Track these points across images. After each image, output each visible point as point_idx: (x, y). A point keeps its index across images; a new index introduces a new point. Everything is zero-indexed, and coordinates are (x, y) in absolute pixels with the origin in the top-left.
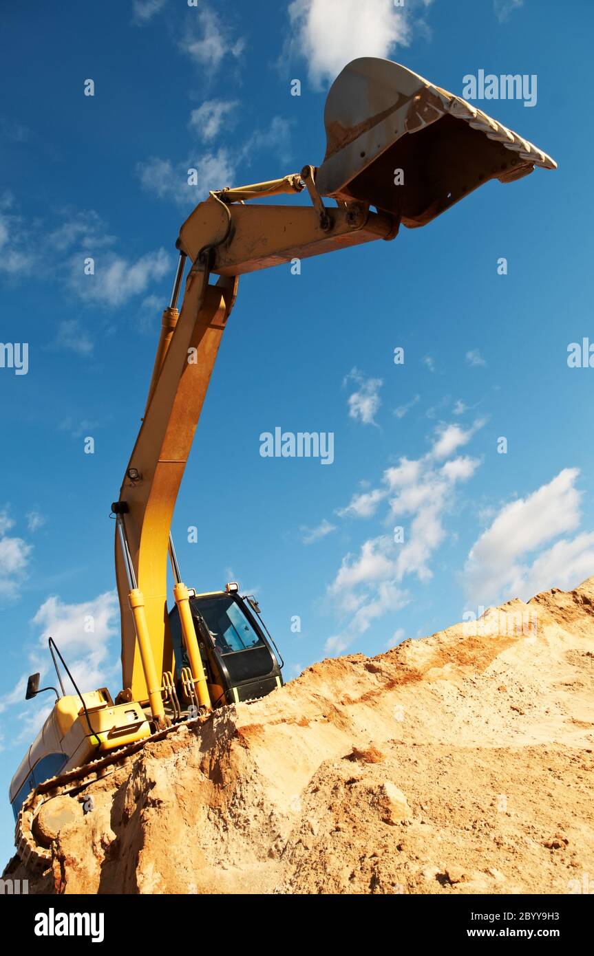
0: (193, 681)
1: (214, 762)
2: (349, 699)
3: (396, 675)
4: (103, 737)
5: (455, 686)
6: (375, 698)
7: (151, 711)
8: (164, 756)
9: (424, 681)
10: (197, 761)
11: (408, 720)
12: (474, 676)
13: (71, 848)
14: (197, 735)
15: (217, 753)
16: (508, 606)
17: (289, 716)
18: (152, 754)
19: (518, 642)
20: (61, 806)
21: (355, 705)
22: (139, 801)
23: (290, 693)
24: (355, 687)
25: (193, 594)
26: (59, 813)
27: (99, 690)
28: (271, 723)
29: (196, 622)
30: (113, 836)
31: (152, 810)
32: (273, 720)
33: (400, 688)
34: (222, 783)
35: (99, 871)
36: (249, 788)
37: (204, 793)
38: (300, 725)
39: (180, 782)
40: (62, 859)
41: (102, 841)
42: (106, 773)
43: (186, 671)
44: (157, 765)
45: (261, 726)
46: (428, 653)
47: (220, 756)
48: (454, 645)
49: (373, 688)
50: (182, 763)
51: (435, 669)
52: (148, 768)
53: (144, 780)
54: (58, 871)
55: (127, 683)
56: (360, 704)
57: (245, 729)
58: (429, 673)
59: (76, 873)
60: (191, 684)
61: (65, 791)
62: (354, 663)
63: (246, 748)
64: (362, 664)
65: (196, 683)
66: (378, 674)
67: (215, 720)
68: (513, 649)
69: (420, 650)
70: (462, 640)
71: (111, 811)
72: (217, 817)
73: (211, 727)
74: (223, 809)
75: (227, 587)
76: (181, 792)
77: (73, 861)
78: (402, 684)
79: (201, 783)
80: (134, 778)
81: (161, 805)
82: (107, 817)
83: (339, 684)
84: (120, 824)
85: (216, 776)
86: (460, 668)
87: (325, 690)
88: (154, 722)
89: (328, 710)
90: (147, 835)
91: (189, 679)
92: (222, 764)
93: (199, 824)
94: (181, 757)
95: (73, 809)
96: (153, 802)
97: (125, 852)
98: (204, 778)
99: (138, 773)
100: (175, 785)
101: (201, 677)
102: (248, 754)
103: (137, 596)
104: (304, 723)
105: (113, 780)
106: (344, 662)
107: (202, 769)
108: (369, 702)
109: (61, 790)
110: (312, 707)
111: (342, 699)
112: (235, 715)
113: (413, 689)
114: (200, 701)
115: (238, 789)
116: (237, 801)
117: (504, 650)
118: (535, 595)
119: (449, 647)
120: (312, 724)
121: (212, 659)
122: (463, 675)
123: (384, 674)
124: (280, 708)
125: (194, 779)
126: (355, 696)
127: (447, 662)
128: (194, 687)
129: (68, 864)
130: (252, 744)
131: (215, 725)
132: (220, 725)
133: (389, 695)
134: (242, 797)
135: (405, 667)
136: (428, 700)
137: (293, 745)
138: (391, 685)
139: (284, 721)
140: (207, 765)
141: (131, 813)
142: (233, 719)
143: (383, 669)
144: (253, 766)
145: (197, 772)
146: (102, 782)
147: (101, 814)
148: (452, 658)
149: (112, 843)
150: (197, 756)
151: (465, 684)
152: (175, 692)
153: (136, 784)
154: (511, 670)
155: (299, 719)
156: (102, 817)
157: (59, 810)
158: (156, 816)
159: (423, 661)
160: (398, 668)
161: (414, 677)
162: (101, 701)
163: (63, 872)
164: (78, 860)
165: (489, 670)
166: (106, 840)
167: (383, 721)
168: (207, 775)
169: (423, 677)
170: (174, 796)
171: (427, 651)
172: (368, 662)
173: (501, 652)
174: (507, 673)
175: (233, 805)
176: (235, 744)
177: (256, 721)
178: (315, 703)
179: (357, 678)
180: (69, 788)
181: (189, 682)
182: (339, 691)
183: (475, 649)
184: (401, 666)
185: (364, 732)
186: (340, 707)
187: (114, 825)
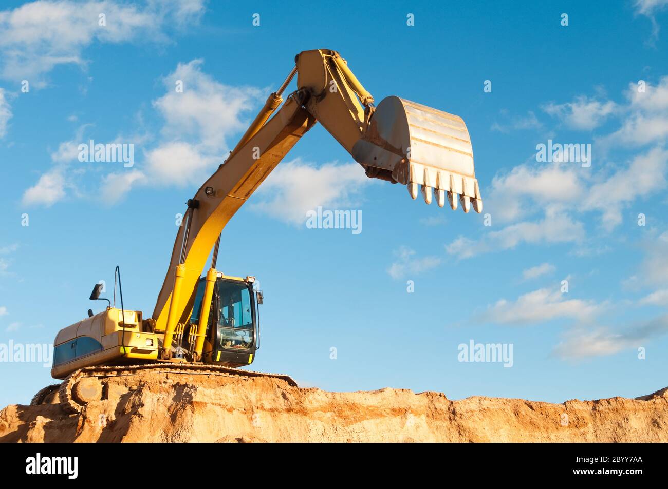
0: (196, 335)
1: (176, 410)
2: (262, 407)
3: (294, 406)
4: (128, 350)
5: (324, 427)
6: (276, 413)
7: (163, 338)
8: (154, 392)
9: (307, 417)
10: (168, 405)
11: (285, 434)
12: (340, 426)
13: (90, 414)
14: (175, 390)
15: (179, 407)
16: (401, 392)
17: (224, 403)
18: (149, 388)
19: (385, 418)
20: (92, 384)
21: (264, 412)
22: (133, 409)
23: (233, 389)
24: (270, 401)
25: (221, 277)
26: (89, 388)
27: (137, 312)
28: (213, 404)
29: (214, 298)
30: (114, 418)
31: (137, 418)
32: (214, 402)
33: (293, 414)
34: (174, 423)
35: (101, 431)
36: (185, 432)
37: (164, 423)
38: (227, 410)
39: (156, 411)
40: (85, 418)
41: (108, 418)
42: (123, 374)
43: (194, 327)
44: (149, 395)
45: (206, 403)
46: (322, 402)
47: (179, 409)
48: (341, 403)
49: (279, 407)
50: (161, 401)
51: (321, 412)
52: (144, 395)
53: (140, 400)
54: (80, 423)
55: (156, 316)
56: (267, 412)
57: (197, 402)
58: (315, 413)
59: (90, 427)
60: (194, 336)
61: (96, 375)
62: (279, 387)
63: (193, 412)
64: (282, 390)
65: (197, 337)
66: (286, 401)
67: (186, 388)
68: (378, 421)
69: (319, 398)
70: (348, 403)
71: (118, 405)
72: (165, 437)
73: (183, 390)
74: (169, 435)
75: (247, 277)
76: (154, 417)
77: (90, 421)
78: (295, 413)
79: (165, 417)
80: (136, 395)
81: (142, 418)
82: (114, 407)
83: (264, 395)
84: (120, 413)
85: (174, 418)
86: (336, 418)
87: (253, 397)
88: (161, 351)
89: (248, 408)
90: (130, 430)
91: (195, 333)
92: (179, 414)
93: (156, 436)
94: (162, 397)
95: (97, 389)
96: (139, 415)
97: (117, 429)
98: (168, 415)
99: (138, 394)
100: (153, 411)
101: (203, 334)
102: (192, 416)
103: (182, 269)
104: (230, 410)
105: (124, 381)
106: (274, 384)
107: (169, 410)
108: (272, 413)
109: (95, 374)
110: (241, 402)
111: (259, 405)
112: (195, 393)
113: (299, 419)
114: (195, 348)
115: (180, 430)
116: (177, 435)
117: (371, 419)
118: (428, 391)
119: (338, 403)
120: (234, 412)
121: (214, 326)
122: (334, 422)
123: (289, 402)
124: (221, 397)
125: (163, 412)
126: (267, 406)
127: (331, 411)
128: (195, 339)
129: (87, 422)
130: (196, 412)
131: (185, 391)
132: (187, 393)
133: (285, 415)
134: (179, 435)
135: (302, 405)
136: (303, 429)
137: (217, 420)
138: (289, 410)
139: (220, 405)
140: (172, 409)
141: (127, 412)
142: (193, 395)
143: (290, 400)
144: (191, 423)
145: (166, 410)
146: (118, 379)
147: (111, 404)
148: (335, 410)
149: (112, 421)
150: (170, 401)
151: (332, 428)
152: (182, 338)
153: (135, 399)
154: (364, 433)
155: (229, 407)
156: (112, 406)
157: (90, 386)
158: (137, 422)
159: (316, 405)
160: (297, 403)
161: (303, 412)
162: (135, 321)
163: (83, 424)
164: (93, 422)
165: (351, 427)
166: (110, 419)
167: (273, 427)
168: (170, 415)
169: (308, 415)
170: (150, 417)
171: (323, 399)
172: (284, 391)
173: (368, 419)
174: (360, 434)
175: (174, 436)
176: (188, 407)
177: (205, 400)
178: (244, 400)
179: (274, 396)
180: (99, 374)
181: (193, 334)
182: (260, 400)
183: (353, 412)
184: (300, 403)
185: (259, 429)
186: (255, 409)
187: (117, 413)
